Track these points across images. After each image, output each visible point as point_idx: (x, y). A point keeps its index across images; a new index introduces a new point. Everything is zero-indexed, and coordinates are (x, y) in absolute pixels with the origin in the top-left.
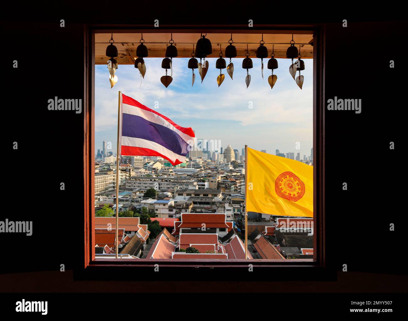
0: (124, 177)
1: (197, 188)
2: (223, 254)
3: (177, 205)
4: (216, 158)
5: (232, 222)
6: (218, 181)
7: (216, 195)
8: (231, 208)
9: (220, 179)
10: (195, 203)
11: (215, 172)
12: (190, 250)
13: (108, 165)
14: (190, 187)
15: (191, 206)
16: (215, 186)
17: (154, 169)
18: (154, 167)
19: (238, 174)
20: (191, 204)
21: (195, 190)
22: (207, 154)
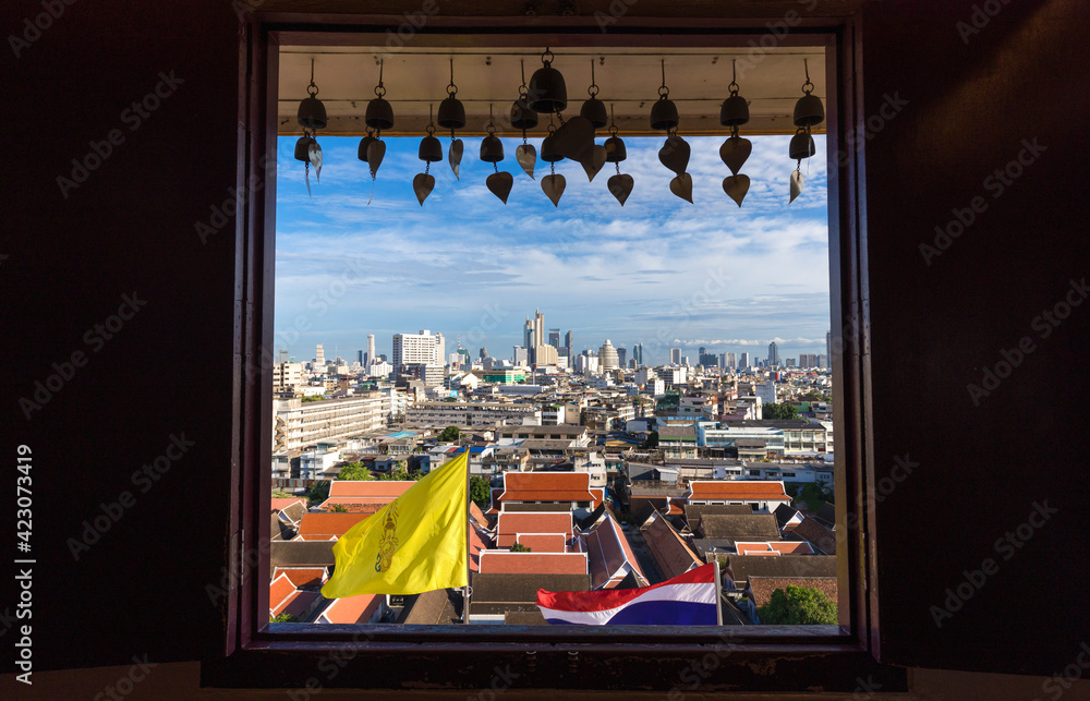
0: (405, 402)
1: (540, 424)
2: (581, 553)
3: (499, 457)
4: (584, 365)
5: (603, 489)
6: (583, 409)
7: (573, 437)
8: (602, 461)
9: (586, 405)
10: (533, 452)
11: (578, 392)
12: (515, 548)
13: (374, 380)
14: (527, 422)
15: (526, 458)
16: (574, 417)
17: (464, 387)
18: (462, 383)
19: (622, 395)
20: (525, 454)
21: (536, 427)
22: (566, 358)
